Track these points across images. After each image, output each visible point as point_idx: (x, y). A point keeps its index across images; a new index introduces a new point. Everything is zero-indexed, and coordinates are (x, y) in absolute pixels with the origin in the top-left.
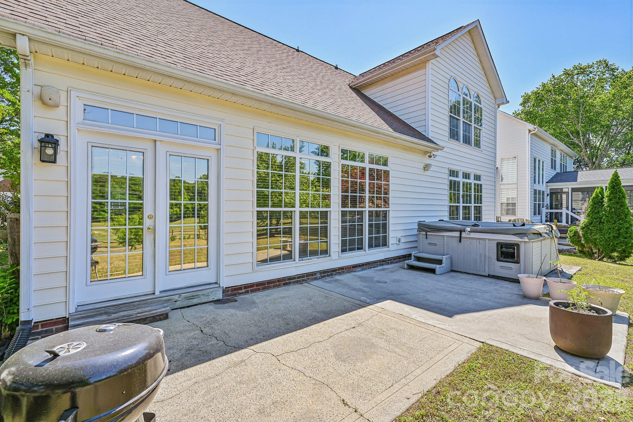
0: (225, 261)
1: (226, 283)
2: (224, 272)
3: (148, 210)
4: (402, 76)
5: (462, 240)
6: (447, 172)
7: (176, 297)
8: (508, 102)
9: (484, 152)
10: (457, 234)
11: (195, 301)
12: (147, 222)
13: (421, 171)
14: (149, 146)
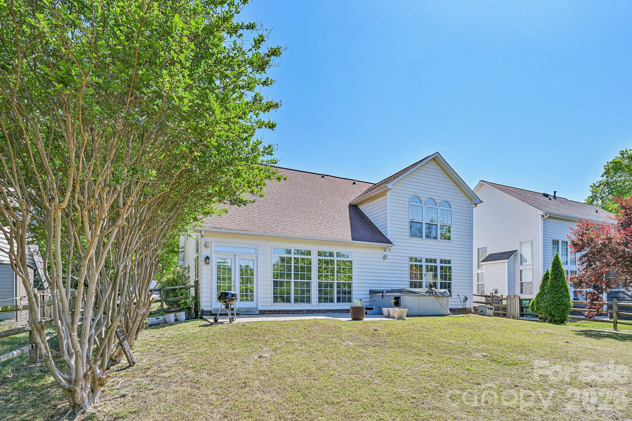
0: (260, 300)
1: (260, 308)
2: (260, 304)
3: (233, 279)
4: (377, 198)
5: (384, 297)
6: (408, 259)
7: (242, 310)
8: (481, 202)
9: (454, 242)
10: (381, 294)
11: (249, 313)
12: (233, 283)
13: (382, 260)
14: (233, 257)
